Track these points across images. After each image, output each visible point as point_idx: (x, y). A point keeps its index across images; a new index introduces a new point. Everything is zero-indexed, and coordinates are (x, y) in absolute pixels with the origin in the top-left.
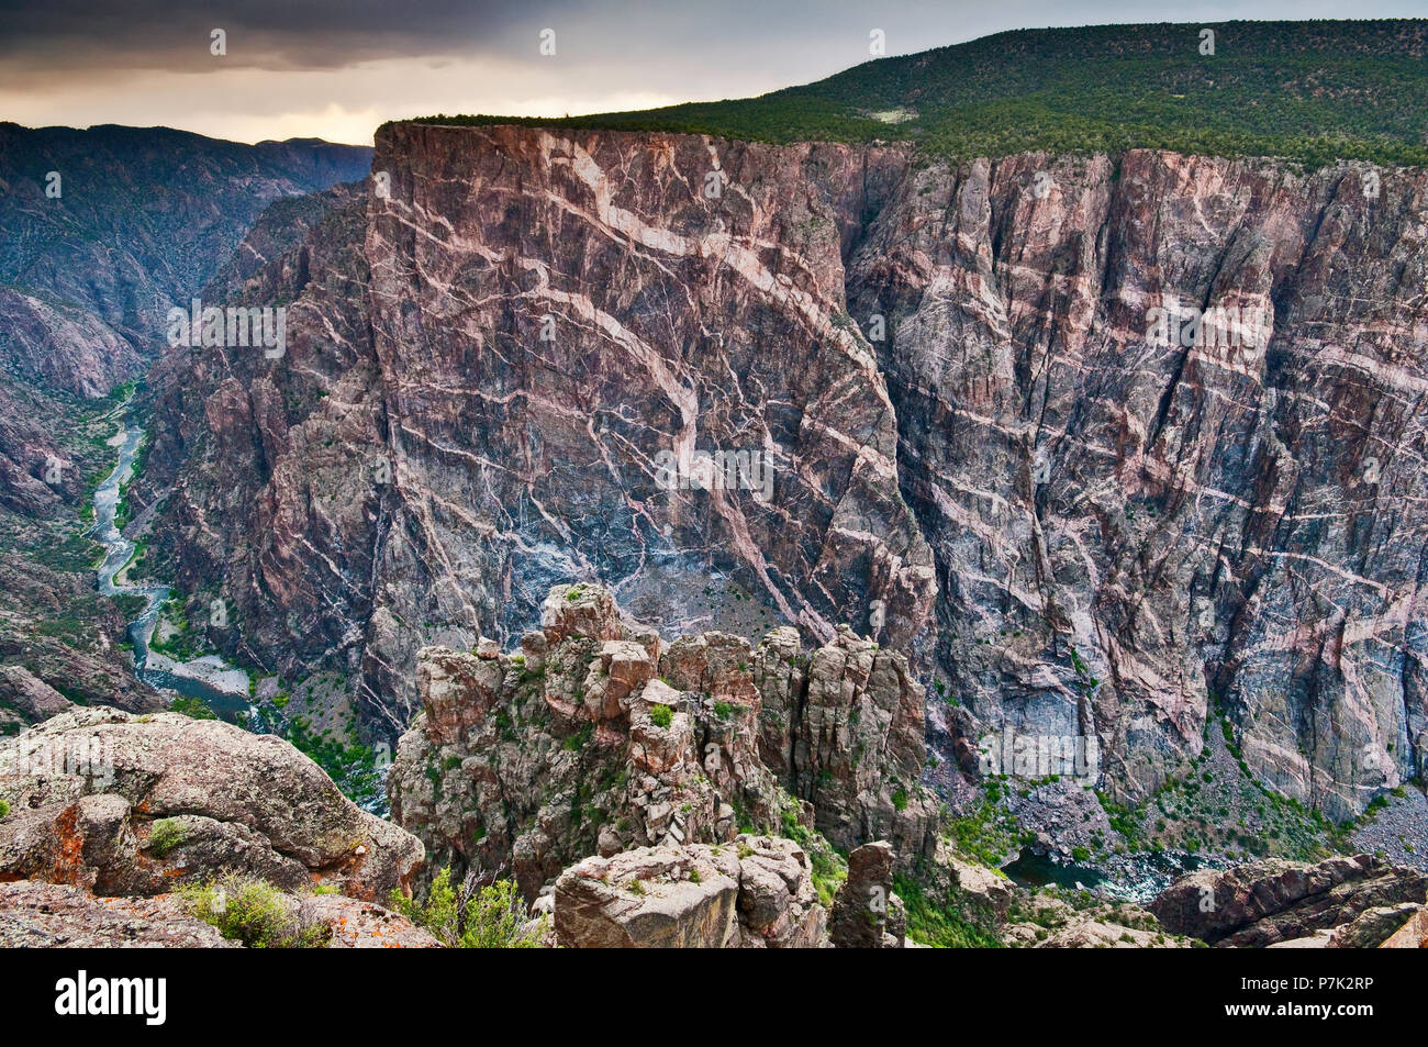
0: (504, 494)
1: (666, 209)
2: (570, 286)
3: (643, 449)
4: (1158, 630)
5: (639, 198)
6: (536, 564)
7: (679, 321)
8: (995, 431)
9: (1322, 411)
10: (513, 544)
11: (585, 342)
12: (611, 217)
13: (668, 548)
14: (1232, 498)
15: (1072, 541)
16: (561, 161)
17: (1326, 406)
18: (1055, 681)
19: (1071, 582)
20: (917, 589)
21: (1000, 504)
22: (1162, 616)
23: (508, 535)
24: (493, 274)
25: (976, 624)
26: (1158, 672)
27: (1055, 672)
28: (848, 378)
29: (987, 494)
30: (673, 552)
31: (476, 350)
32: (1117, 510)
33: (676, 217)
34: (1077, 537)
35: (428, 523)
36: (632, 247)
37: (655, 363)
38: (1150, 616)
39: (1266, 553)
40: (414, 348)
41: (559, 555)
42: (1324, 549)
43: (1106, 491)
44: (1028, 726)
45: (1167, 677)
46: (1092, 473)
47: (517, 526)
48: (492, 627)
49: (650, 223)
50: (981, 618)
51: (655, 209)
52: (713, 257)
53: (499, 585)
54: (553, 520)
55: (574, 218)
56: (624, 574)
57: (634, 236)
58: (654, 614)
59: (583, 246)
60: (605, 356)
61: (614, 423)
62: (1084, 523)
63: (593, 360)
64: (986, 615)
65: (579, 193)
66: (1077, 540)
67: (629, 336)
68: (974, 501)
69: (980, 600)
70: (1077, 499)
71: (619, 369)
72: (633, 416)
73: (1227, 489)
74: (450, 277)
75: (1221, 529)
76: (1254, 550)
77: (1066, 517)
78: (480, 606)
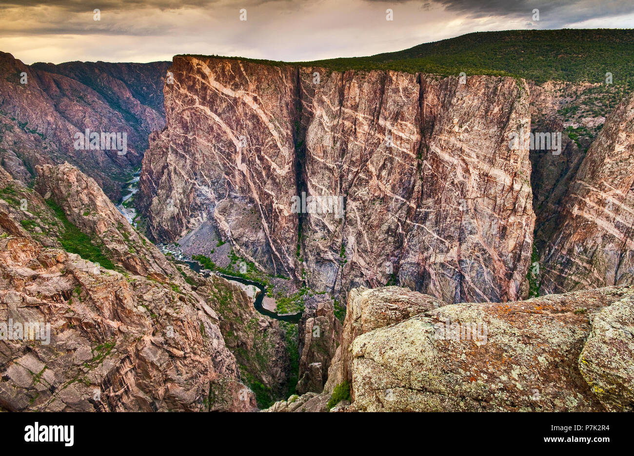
0: (192, 167)
1: (229, 83)
2: (203, 104)
3: (228, 158)
4: (368, 245)
5: (221, 79)
6: (201, 192)
7: (234, 118)
8: (325, 165)
9: (429, 169)
10: (194, 184)
11: (209, 122)
12: (214, 84)
13: (237, 193)
14: (405, 200)
15: (354, 210)
16: (199, 67)
17: (430, 167)
18: (331, 258)
19: (352, 225)
20: (280, 212)
21: (325, 191)
22: (371, 241)
23: (193, 181)
24: (189, 100)
25: (315, 234)
26: (365, 261)
27: (332, 255)
28: (269, 139)
29: (321, 187)
30: (238, 195)
31: (187, 123)
32: (367, 200)
33: (232, 85)
34: (355, 208)
35: (172, 174)
36: (220, 93)
37: (228, 130)
38: (366, 239)
39: (412, 223)
40: (174, 121)
41: (207, 190)
42: (428, 223)
43: (364, 192)
44: (321, 272)
45: (368, 264)
46: (361, 185)
47: (196, 179)
48: (184, 209)
49: (225, 86)
50: (317, 232)
51: (226, 82)
52: (239, 98)
53: (188, 196)
54: (207, 179)
55: (204, 84)
56: (221, 199)
57: (220, 90)
58: (225, 212)
59: (206, 92)
60: (215, 127)
61: (219, 149)
62: (357, 203)
63: (212, 128)
64: (319, 231)
65: (204, 76)
66: (356, 210)
67: (221, 121)
68: (317, 188)
69: (317, 225)
70: (356, 194)
71: (219, 132)
72: (224, 147)
73: (403, 197)
74: (181, 101)
75: (400, 212)
76: (408, 221)
77: (353, 200)
78: (181, 201)
